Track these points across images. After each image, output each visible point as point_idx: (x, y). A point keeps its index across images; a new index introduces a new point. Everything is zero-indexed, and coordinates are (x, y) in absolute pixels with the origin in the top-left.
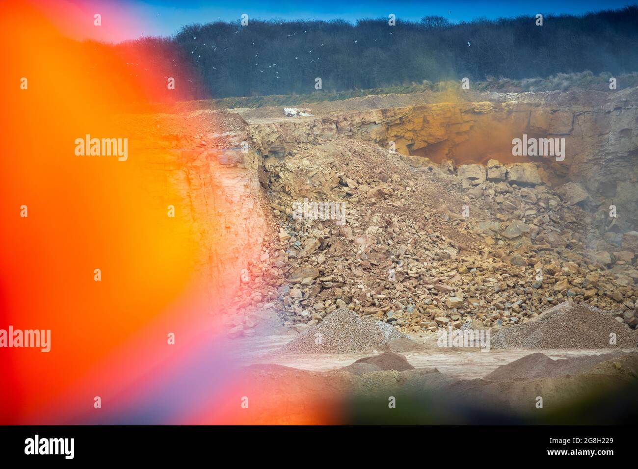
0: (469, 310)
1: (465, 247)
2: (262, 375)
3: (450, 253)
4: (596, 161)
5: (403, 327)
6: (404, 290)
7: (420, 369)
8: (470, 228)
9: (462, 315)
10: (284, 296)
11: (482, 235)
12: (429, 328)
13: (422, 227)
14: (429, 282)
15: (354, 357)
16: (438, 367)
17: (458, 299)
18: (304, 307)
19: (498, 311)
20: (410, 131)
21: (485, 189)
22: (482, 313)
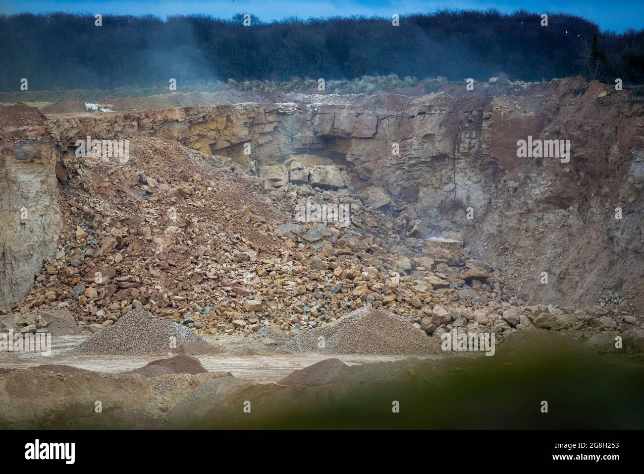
0: (267, 313)
1: (265, 249)
2: (50, 376)
3: (250, 256)
4: (398, 166)
5: (200, 330)
6: (202, 292)
7: (213, 373)
8: (271, 230)
9: (260, 318)
10: (79, 295)
11: (283, 237)
12: (227, 331)
13: (222, 228)
14: (227, 284)
15: (147, 359)
16: (232, 370)
17: (257, 302)
18: (99, 307)
19: (296, 315)
20: (213, 130)
21: (288, 191)
22: (280, 316)
